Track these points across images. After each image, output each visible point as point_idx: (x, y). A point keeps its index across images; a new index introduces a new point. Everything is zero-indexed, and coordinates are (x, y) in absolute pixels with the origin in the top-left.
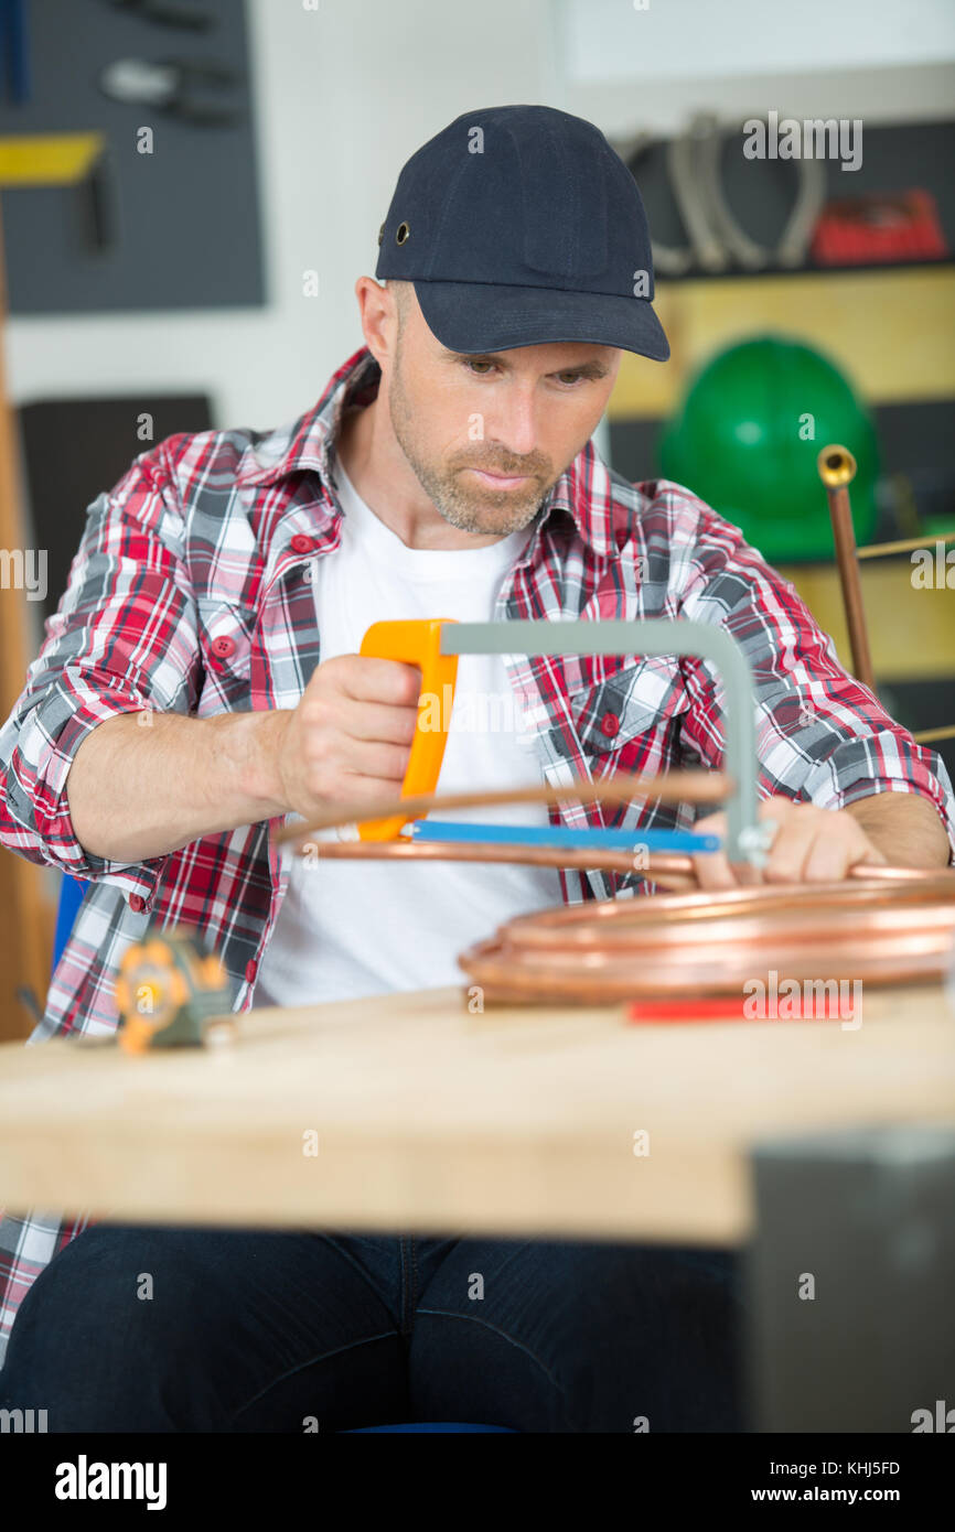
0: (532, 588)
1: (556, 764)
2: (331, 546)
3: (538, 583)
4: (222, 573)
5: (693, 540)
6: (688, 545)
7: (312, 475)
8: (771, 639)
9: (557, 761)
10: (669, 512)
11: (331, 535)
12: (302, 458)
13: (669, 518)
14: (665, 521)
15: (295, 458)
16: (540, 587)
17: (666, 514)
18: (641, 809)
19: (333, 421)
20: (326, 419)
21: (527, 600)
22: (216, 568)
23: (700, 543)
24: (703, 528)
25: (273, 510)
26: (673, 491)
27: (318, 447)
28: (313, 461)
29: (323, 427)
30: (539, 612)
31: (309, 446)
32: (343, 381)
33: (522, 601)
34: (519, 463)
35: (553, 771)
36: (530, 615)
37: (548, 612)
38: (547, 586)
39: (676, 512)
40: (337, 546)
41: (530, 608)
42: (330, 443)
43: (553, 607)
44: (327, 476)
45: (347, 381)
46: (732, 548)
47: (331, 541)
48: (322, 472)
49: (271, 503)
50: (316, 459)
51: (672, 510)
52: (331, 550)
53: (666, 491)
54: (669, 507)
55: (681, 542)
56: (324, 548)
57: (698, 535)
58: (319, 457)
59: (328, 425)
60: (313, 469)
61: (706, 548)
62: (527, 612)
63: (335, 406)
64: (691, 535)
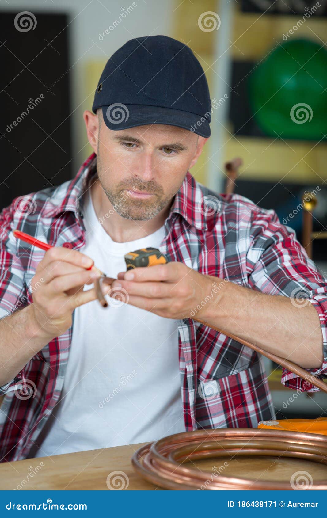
0: (177, 247)
1: (183, 327)
2: (82, 244)
3: (180, 245)
4: (34, 262)
5: (249, 225)
6: (247, 228)
7: (71, 213)
8: (279, 263)
9: (184, 325)
10: (237, 211)
11: (81, 239)
12: (67, 206)
13: (237, 214)
14: (236, 215)
15: (64, 206)
16: (181, 248)
17: (236, 212)
18: (220, 346)
19: (82, 187)
20: (79, 186)
21: (174, 253)
22: (31, 260)
23: (253, 225)
24: (254, 218)
25: (59, 228)
26: (240, 201)
27: (75, 200)
28: (72, 207)
29: (77, 190)
30: (180, 259)
31: (70, 200)
32: (87, 167)
33: (172, 254)
34: (146, 186)
35: (182, 329)
36: (176, 260)
37: (185, 260)
38: (184, 247)
39: (240, 211)
40: (84, 244)
41: (175, 256)
42: (80, 197)
43: (187, 258)
44: (78, 213)
45: (90, 167)
46: (267, 225)
47: (82, 242)
48: (75, 212)
49: (58, 225)
50: (73, 206)
51: (239, 210)
52: (82, 246)
53: (237, 200)
54: (238, 208)
55: (244, 227)
56: (79, 246)
57: (252, 222)
58: (74, 205)
59: (79, 189)
60: (71, 211)
61: (256, 227)
62: (174, 258)
63: (83, 180)
64: (248, 223)
